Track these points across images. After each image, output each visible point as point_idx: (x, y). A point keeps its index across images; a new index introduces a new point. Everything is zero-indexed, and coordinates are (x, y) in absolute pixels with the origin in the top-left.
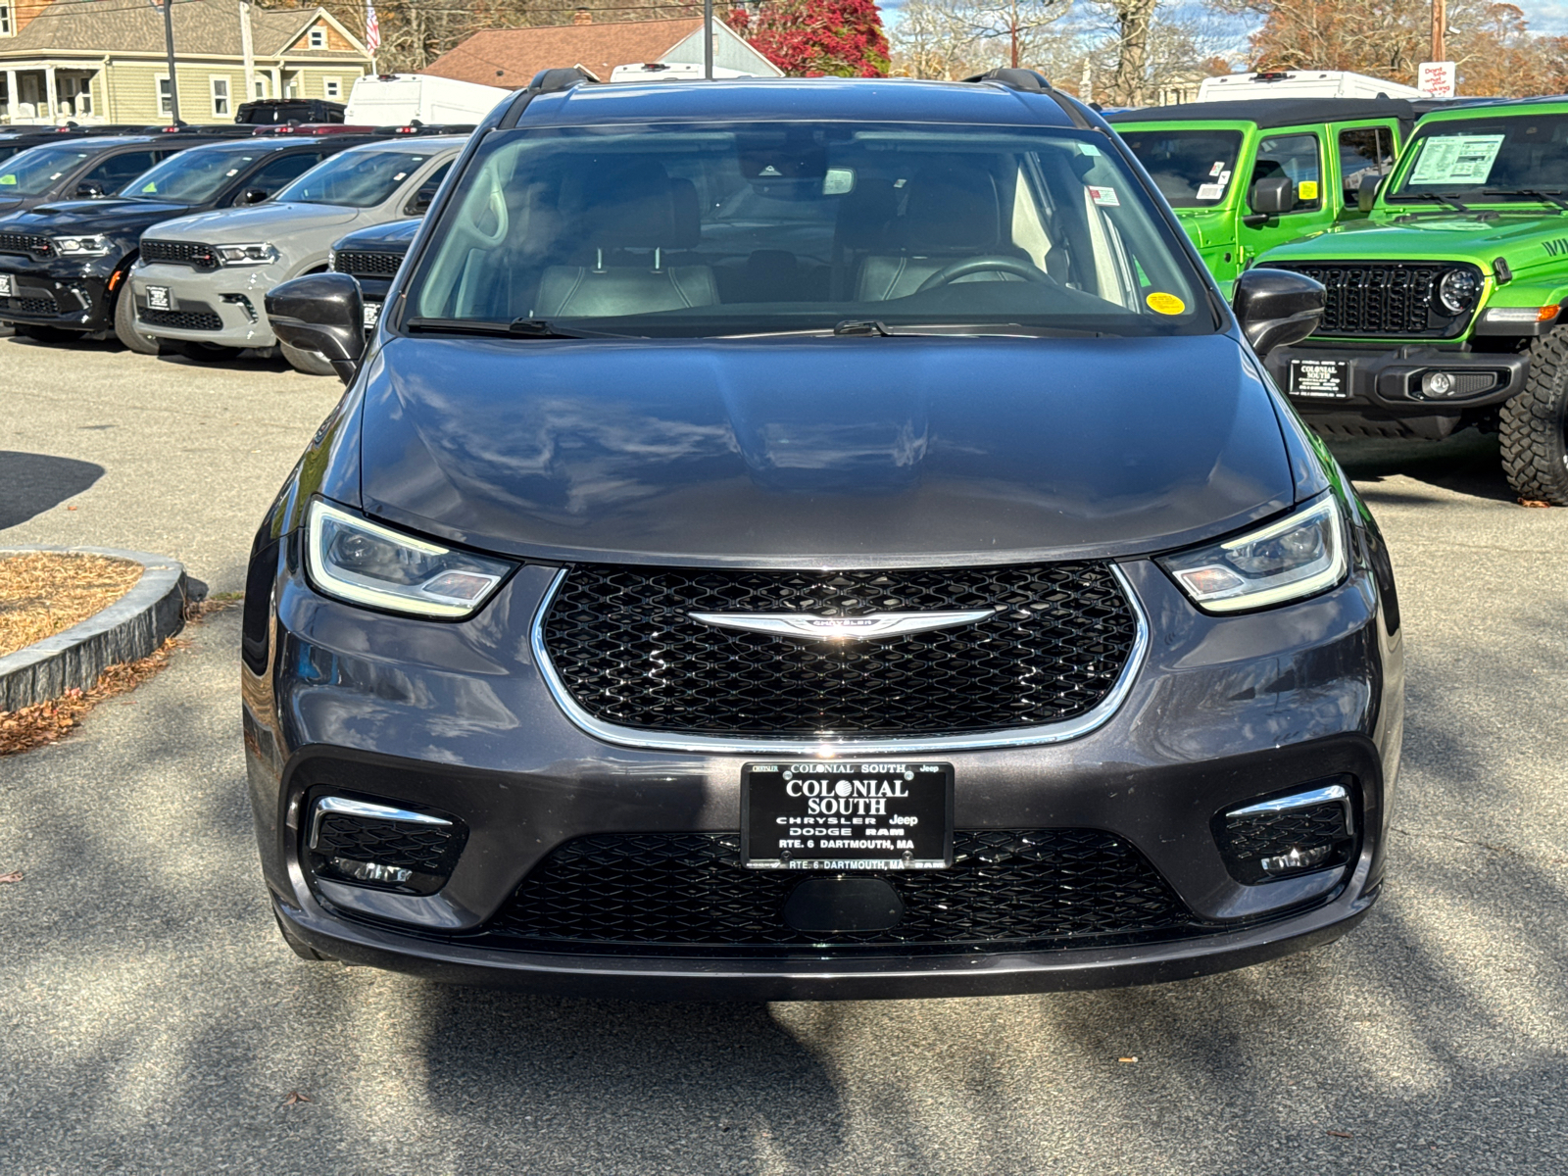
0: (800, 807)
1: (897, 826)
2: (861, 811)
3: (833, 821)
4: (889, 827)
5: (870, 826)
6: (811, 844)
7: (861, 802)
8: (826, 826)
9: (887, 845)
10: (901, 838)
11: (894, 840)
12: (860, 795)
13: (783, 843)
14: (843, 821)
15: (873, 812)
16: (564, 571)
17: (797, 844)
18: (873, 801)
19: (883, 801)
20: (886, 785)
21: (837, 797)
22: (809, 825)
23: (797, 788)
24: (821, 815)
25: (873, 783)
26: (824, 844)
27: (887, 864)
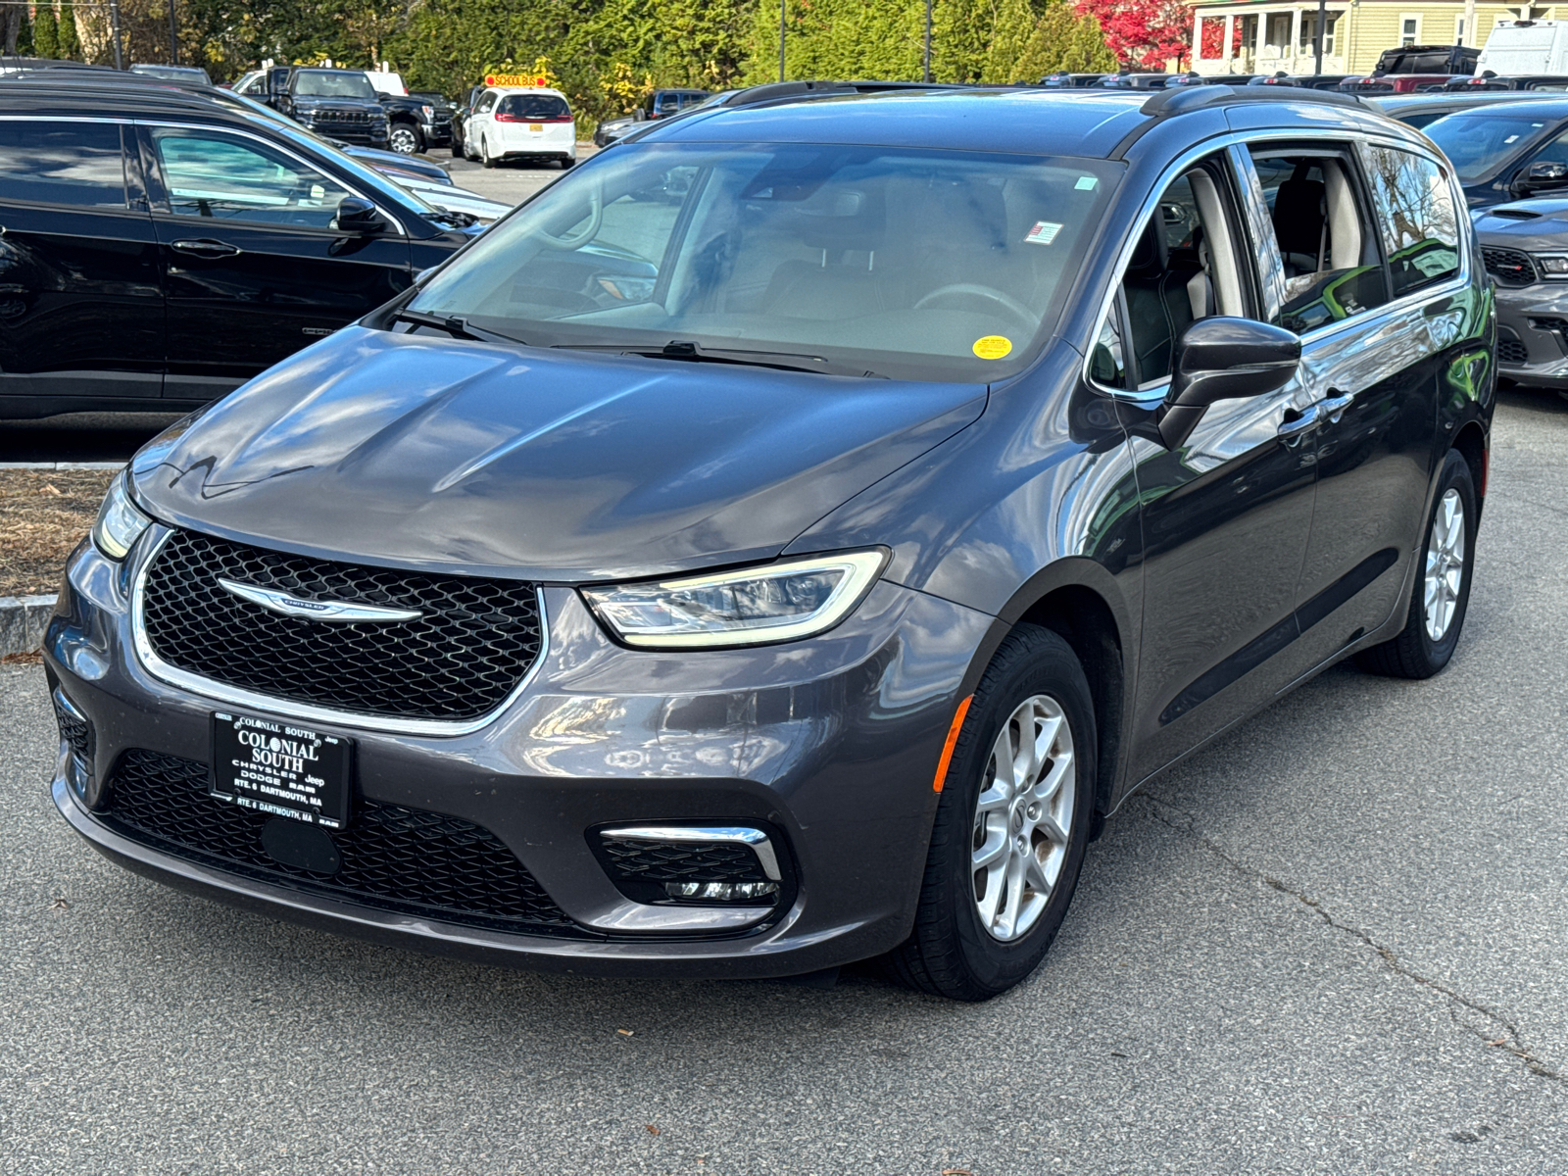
0: (246, 753)
1: (310, 785)
2: (287, 767)
3: (268, 770)
4: (306, 784)
5: (292, 780)
6: (255, 787)
7: (287, 758)
8: (264, 773)
9: (303, 799)
10: (314, 796)
11: (308, 795)
12: (286, 753)
13: (237, 782)
14: (275, 772)
15: (294, 769)
16: (171, 531)
17: (246, 785)
18: (295, 760)
19: (301, 761)
20: (303, 747)
21: (271, 751)
22: (253, 771)
23: (246, 738)
24: (260, 763)
25: (295, 744)
26: (263, 789)
27: (301, 815)
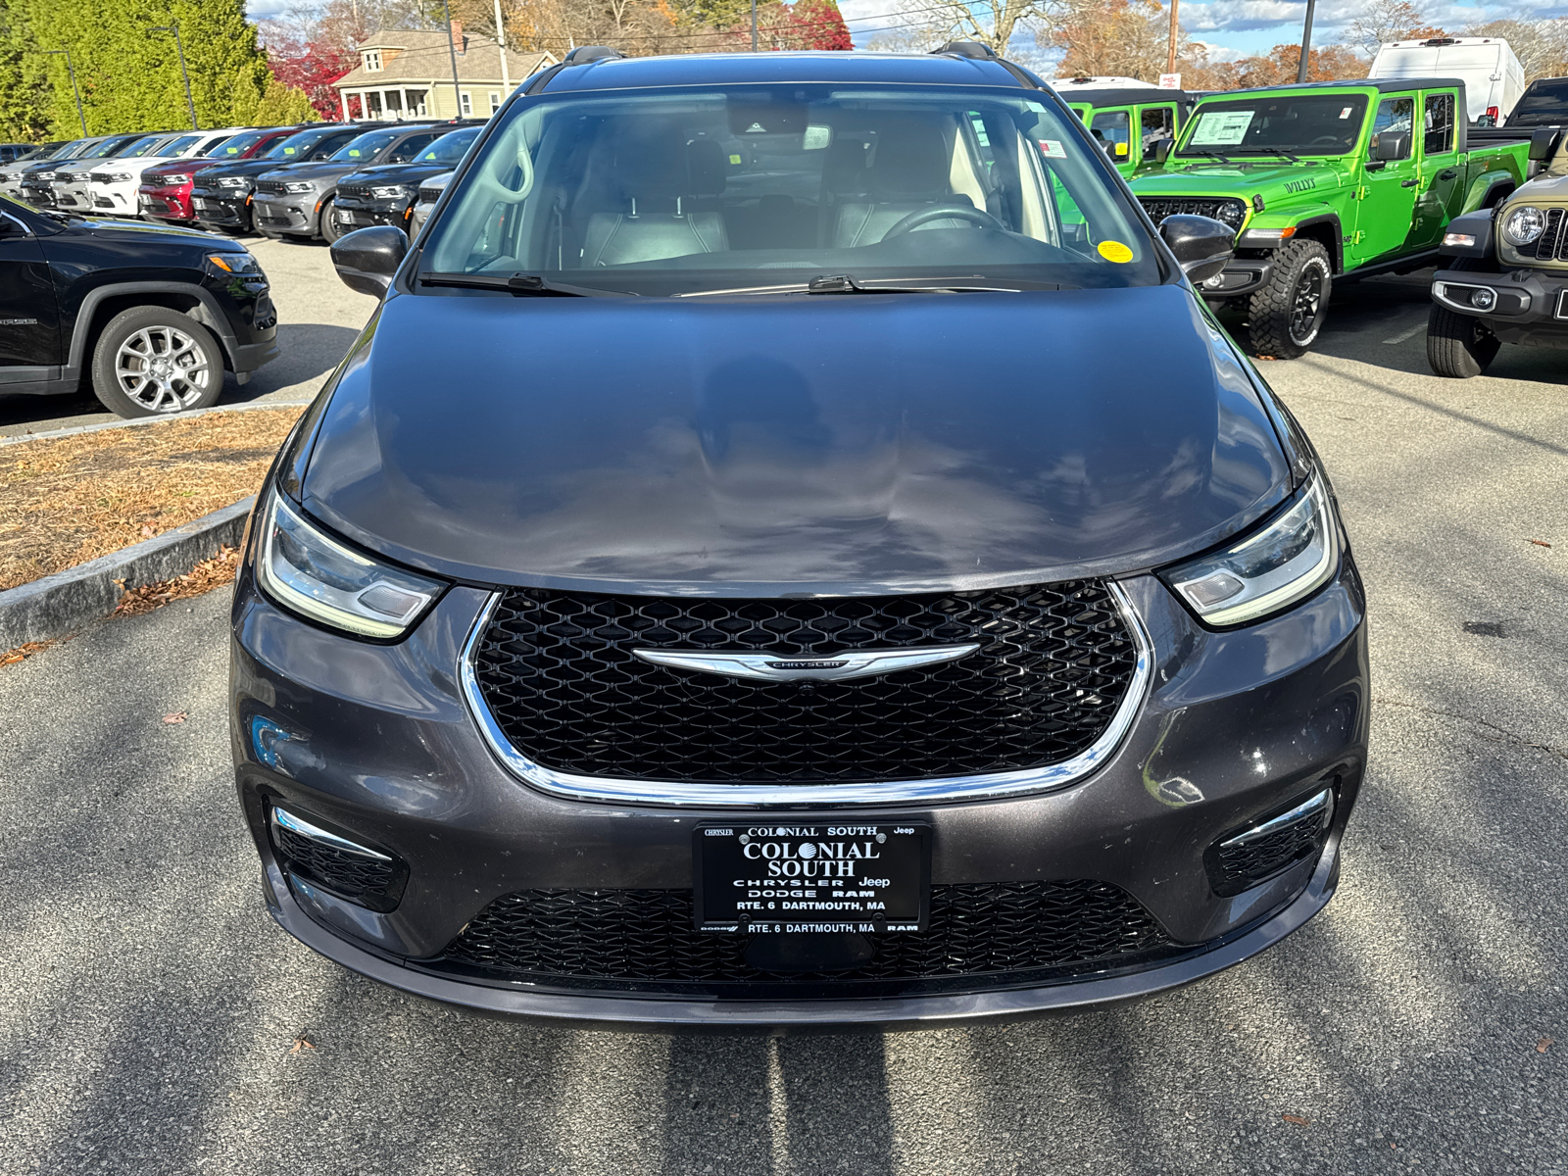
0: (759, 869)
1: (867, 888)
2: (827, 873)
3: (796, 883)
4: (858, 889)
5: (837, 888)
6: (771, 906)
7: (827, 863)
8: (789, 887)
9: (856, 906)
10: (871, 900)
11: (863, 901)
12: (826, 857)
13: (740, 905)
14: (807, 883)
15: (841, 874)
16: (496, 595)
17: (756, 906)
18: (841, 863)
19: (851, 863)
20: (854, 847)
21: (800, 860)
22: (769, 887)
23: (754, 851)
24: (783, 877)
25: (840, 846)
26: (786, 905)
27: (856, 927)
